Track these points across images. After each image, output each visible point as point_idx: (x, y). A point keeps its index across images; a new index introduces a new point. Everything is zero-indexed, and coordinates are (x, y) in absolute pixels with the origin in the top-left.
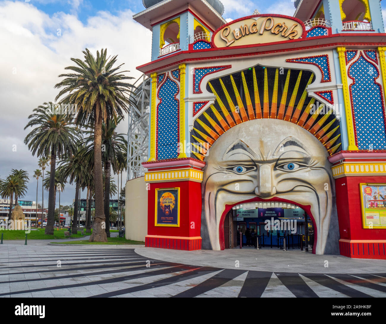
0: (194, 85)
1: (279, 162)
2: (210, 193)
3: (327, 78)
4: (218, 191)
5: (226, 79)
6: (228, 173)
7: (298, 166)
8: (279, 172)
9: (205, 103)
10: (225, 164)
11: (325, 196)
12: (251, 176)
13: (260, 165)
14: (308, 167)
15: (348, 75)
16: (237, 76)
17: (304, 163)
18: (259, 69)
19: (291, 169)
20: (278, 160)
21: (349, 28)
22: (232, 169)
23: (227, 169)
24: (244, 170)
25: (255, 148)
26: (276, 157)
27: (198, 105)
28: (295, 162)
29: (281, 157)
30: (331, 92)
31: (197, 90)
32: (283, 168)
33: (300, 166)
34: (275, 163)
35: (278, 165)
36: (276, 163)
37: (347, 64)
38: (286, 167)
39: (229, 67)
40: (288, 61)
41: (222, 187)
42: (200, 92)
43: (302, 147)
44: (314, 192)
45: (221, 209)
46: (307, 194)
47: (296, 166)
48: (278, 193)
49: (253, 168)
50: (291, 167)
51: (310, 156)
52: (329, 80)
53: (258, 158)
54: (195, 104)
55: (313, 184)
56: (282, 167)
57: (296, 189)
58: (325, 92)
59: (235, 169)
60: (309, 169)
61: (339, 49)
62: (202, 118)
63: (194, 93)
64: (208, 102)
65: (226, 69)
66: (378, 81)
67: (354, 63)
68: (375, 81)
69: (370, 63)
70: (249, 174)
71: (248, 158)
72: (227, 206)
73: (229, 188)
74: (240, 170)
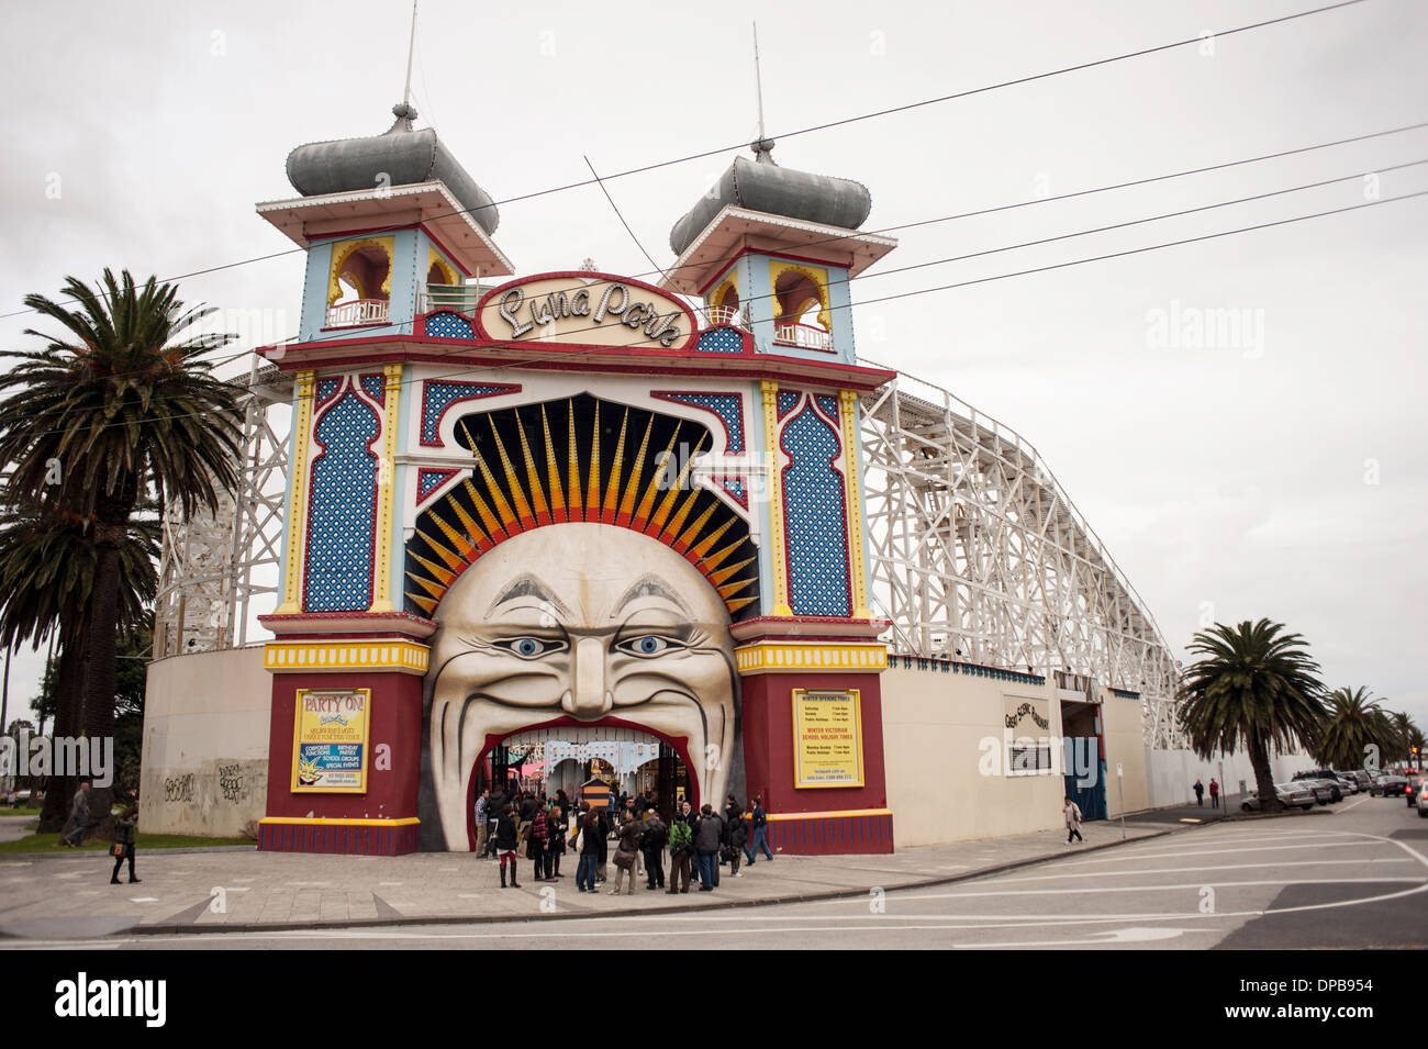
0: (424, 422)
1: (624, 633)
2: (447, 704)
3: (736, 446)
4: (469, 701)
5: (504, 416)
6: (497, 655)
7: (665, 645)
8: (619, 656)
9: (450, 474)
10: (489, 631)
11: (720, 715)
12: (554, 665)
13: (578, 638)
14: (687, 647)
15: (781, 445)
16: (531, 413)
17: (678, 636)
18: (584, 402)
19: (648, 652)
20: (622, 628)
21: (789, 339)
22: (508, 645)
23: (495, 644)
24: (539, 647)
25: (569, 598)
26: (619, 622)
27: (430, 477)
28: (657, 635)
29: (629, 623)
30: (743, 481)
31: (430, 438)
32: (632, 649)
33: (670, 645)
34: (613, 635)
35: (619, 640)
36: (617, 636)
37: (779, 421)
38: (637, 646)
39: (516, 389)
40: (656, 395)
41: (480, 692)
42: (439, 444)
43: (675, 602)
44: (698, 708)
45: (474, 744)
46: (681, 711)
47: (660, 645)
48: (616, 707)
49: (561, 645)
50: (649, 646)
51: (690, 621)
52: (742, 451)
53: (573, 620)
54: (423, 472)
55: (696, 688)
56: (629, 646)
57: (658, 698)
58: (732, 479)
59: (516, 646)
60: (687, 652)
61: (765, 386)
62: (442, 507)
63: (421, 445)
64: (456, 472)
65: (508, 393)
66: (838, 464)
67: (793, 419)
68: (833, 464)
69: (826, 423)
70: (550, 659)
71: (553, 623)
72: (489, 737)
73: (499, 692)
74: (527, 649)
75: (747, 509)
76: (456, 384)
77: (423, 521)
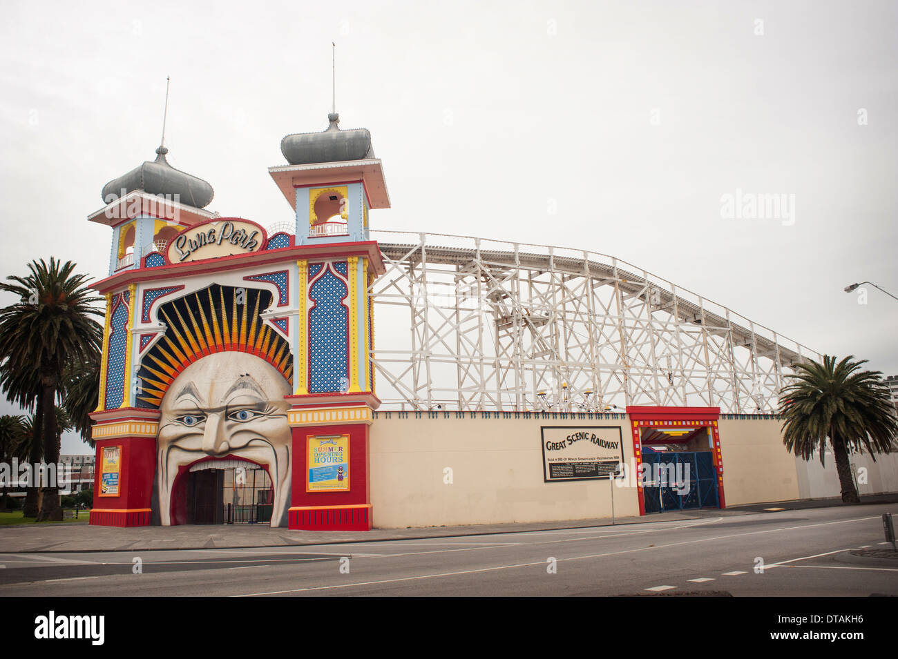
0: (143, 311)
1: (230, 410)
2: (162, 452)
3: (284, 302)
4: (169, 449)
5: (179, 302)
6: (179, 425)
7: (252, 414)
8: (230, 422)
9: (153, 335)
10: (174, 413)
11: (286, 451)
12: (201, 428)
13: (208, 414)
14: (264, 415)
15: (310, 296)
16: (191, 298)
17: (259, 409)
18: (215, 288)
19: (244, 419)
20: (227, 407)
21: (320, 233)
22: (182, 419)
23: (177, 419)
24: (194, 420)
25: (204, 394)
26: (225, 404)
27: (145, 337)
28: (247, 409)
29: (230, 405)
30: (286, 319)
31: (146, 319)
32: (236, 418)
33: (255, 414)
34: (225, 411)
35: (229, 413)
37: (309, 282)
38: (238, 416)
39: (182, 287)
40: (246, 279)
41: (173, 443)
42: (150, 321)
43: (257, 390)
44: (272, 448)
45: (173, 471)
46: (265, 450)
47: (250, 415)
48: (230, 449)
49: (204, 418)
50: (244, 416)
51: (264, 400)
52: (287, 304)
53: (204, 406)
54: (142, 337)
55: (270, 437)
56: (234, 416)
57: (252, 444)
58: (281, 320)
59: (185, 420)
60: (265, 417)
61: (299, 263)
62: (154, 351)
63: (142, 322)
64: (156, 334)
65: (180, 289)
66: (345, 302)
67: (317, 280)
68: (342, 302)
69: (339, 278)
70: (199, 426)
71: (195, 407)
72: (180, 467)
73: (181, 444)
74: (189, 421)
75: (287, 335)
76: (157, 290)
77: (146, 360)
